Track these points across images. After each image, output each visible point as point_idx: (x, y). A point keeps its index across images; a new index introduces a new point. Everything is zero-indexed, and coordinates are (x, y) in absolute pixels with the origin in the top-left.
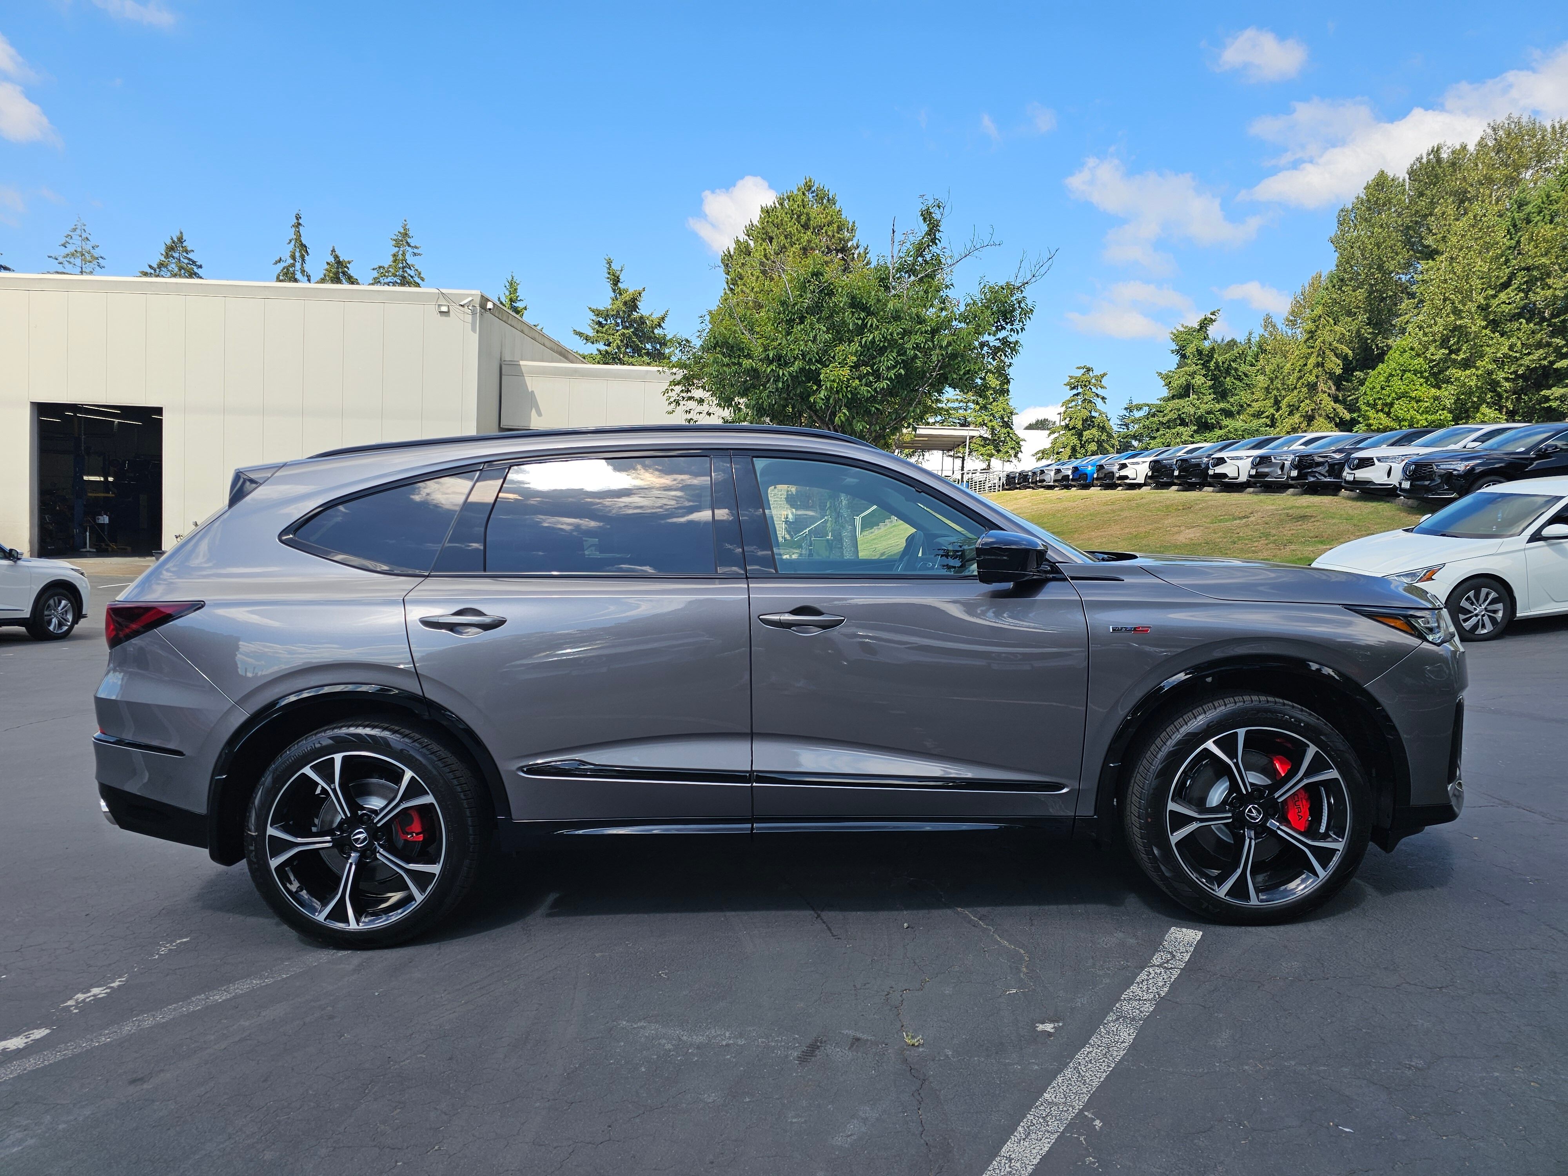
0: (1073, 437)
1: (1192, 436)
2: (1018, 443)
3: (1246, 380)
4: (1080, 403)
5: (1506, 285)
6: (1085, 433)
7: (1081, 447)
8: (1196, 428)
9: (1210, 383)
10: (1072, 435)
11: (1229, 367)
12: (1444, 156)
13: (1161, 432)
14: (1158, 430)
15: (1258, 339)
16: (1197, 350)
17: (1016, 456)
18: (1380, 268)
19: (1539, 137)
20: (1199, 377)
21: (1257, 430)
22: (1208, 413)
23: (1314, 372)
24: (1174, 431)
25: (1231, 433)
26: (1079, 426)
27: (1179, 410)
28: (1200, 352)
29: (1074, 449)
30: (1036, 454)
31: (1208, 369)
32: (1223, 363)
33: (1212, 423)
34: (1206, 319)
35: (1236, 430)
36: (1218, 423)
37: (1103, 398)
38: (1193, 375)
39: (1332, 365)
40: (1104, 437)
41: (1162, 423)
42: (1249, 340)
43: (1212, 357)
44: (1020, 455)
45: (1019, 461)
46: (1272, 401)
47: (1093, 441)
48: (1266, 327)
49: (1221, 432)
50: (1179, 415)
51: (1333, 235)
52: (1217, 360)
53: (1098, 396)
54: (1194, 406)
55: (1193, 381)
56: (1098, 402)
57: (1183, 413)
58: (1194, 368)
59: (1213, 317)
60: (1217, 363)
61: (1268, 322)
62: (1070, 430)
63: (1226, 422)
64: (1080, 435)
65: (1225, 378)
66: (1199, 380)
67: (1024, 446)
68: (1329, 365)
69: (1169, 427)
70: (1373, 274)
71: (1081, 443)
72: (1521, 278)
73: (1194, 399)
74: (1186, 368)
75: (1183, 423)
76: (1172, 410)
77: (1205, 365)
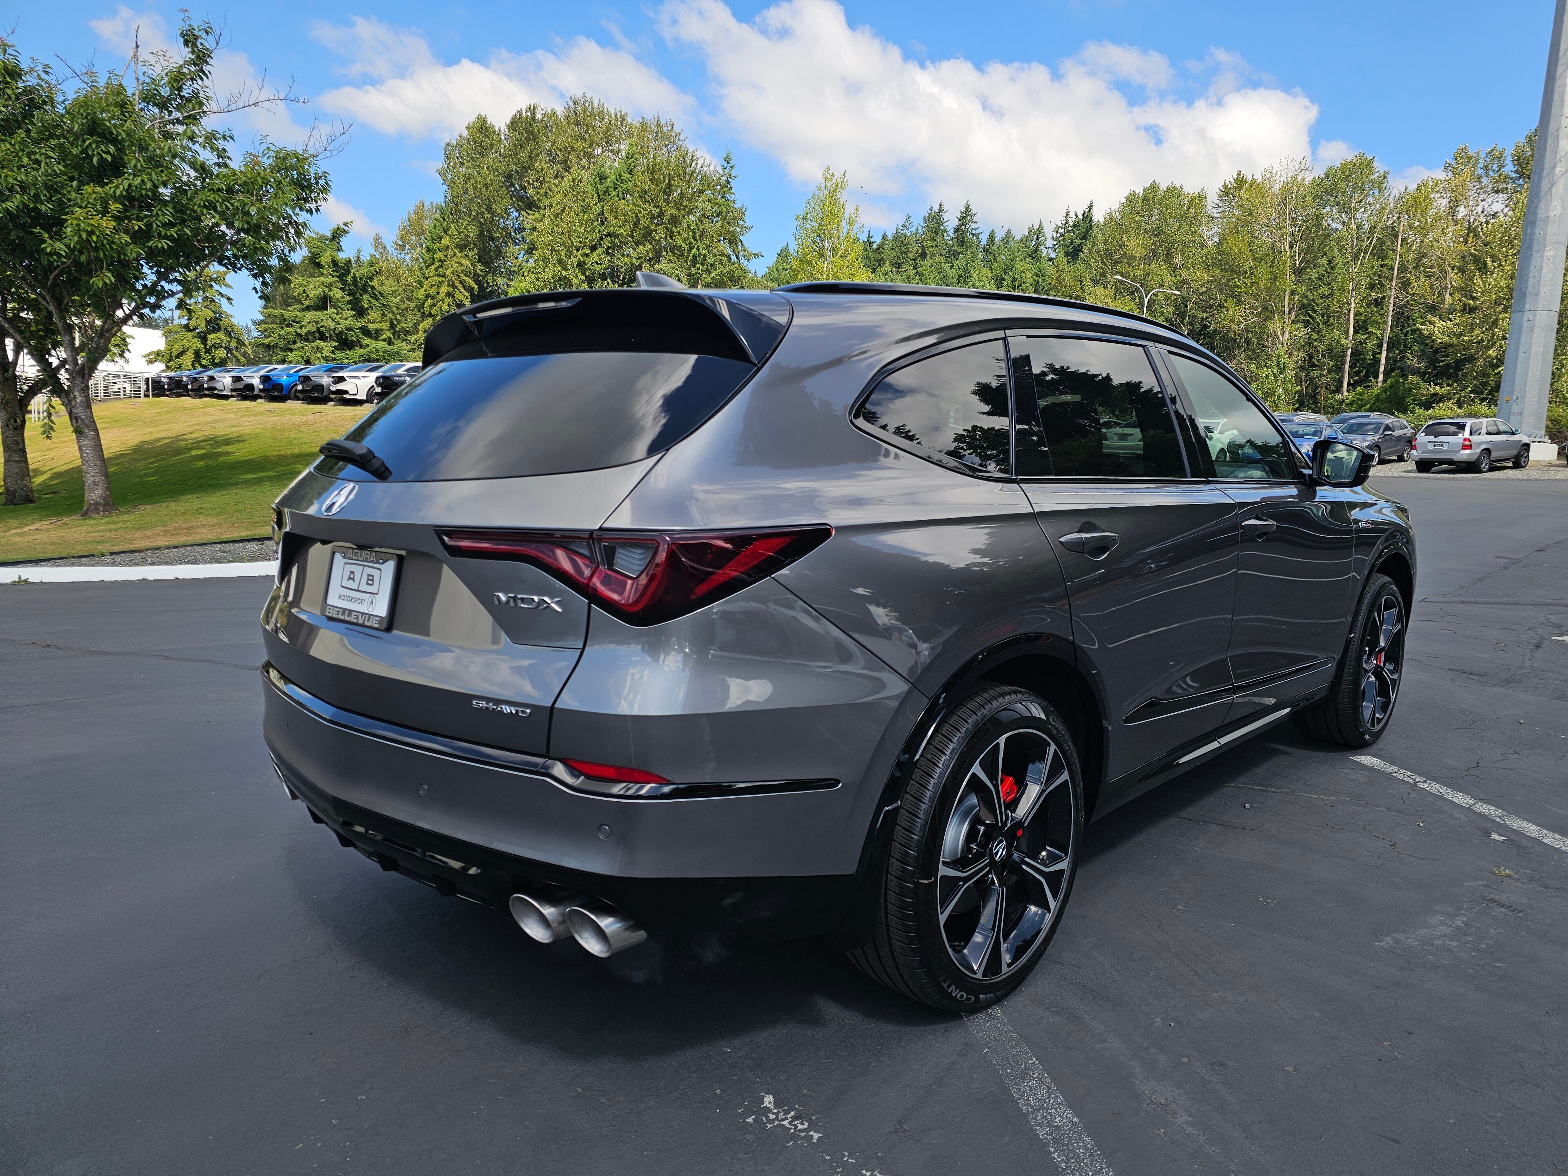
0: (196, 340)
1: (333, 352)
2: (124, 340)
3: (382, 300)
4: (200, 301)
5: (593, 248)
6: (210, 337)
7: (205, 353)
8: (336, 344)
9: (348, 298)
10: (194, 337)
11: (366, 285)
12: (539, 116)
13: (298, 345)
14: (294, 342)
15: (369, 259)
16: (333, 261)
17: (122, 355)
18: (489, 208)
19: (606, 120)
20: (336, 290)
21: (398, 353)
22: (348, 329)
23: (447, 301)
24: (313, 344)
25: (372, 352)
26: (202, 327)
27: (317, 323)
28: (335, 263)
29: (197, 354)
30: (148, 355)
31: (344, 282)
32: (361, 279)
33: (352, 341)
34: (338, 229)
35: (377, 350)
36: (359, 341)
37: (229, 299)
38: (330, 286)
39: (461, 297)
40: (233, 344)
41: (299, 335)
42: (359, 257)
43: (349, 272)
44: (126, 354)
45: (127, 361)
46: (388, 324)
47: (221, 347)
48: (376, 247)
49: (362, 351)
50: (318, 328)
51: (440, 167)
52: (354, 274)
53: (222, 295)
54: (333, 320)
55: (331, 294)
56: (224, 302)
57: (322, 327)
58: (330, 279)
59: (346, 228)
60: (354, 277)
61: (378, 243)
62: (190, 331)
63: (366, 341)
64: (204, 340)
65: (361, 295)
66: (337, 293)
67: (132, 344)
68: (459, 297)
69: (307, 340)
70: (482, 213)
71: (205, 348)
72: (606, 242)
73: (333, 313)
74: (322, 279)
75: (323, 337)
76: (309, 323)
77: (342, 278)
